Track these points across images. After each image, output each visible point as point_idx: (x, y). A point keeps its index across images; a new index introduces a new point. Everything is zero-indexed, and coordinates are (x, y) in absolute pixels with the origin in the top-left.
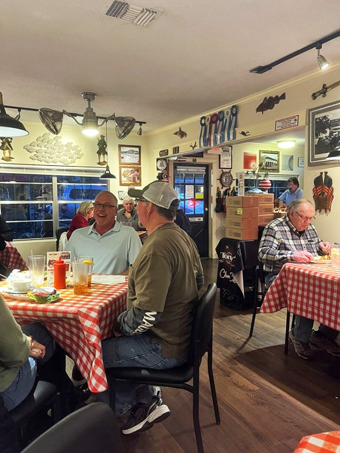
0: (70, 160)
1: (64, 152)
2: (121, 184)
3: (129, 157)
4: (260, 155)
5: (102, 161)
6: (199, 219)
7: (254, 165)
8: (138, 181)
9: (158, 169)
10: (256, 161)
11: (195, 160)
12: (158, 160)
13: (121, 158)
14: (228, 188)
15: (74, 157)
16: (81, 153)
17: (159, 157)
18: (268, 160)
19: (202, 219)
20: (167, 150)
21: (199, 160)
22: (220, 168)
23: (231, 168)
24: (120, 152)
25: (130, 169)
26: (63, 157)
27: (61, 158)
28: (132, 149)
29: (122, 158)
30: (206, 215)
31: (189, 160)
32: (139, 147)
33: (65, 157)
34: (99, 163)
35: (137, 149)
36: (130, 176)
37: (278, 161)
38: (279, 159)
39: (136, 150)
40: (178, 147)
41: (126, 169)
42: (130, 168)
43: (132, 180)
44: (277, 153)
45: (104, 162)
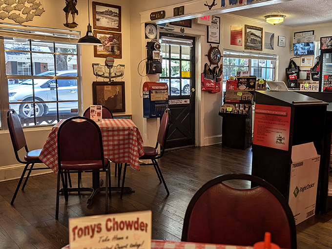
0: (24, 16)
1: (15, 5)
2: (96, 55)
3: (107, 20)
4: (246, 31)
5: (70, 21)
6: (185, 101)
7: (240, 41)
8: (117, 52)
9: (146, 37)
10: (242, 37)
11: (182, 31)
12: (146, 24)
13: (95, 20)
14: (216, 66)
15: (31, 13)
16: (41, 7)
17: (149, 20)
18: (253, 37)
19: (188, 101)
20: (164, 12)
21: (188, 31)
22: (208, 42)
23: (219, 43)
24: (95, 13)
25: (108, 36)
26: (14, 11)
27: (11, 13)
28: (111, 9)
29: (98, 20)
30: (193, 96)
31: (177, 30)
32: (119, 8)
33: (17, 12)
34: (67, 25)
35: (117, 10)
36: (108, 45)
37: (261, 38)
38: (262, 37)
39: (116, 12)
40: (183, 7)
41: (103, 35)
42: (108, 33)
43: (110, 50)
44: (261, 29)
45: (74, 23)
